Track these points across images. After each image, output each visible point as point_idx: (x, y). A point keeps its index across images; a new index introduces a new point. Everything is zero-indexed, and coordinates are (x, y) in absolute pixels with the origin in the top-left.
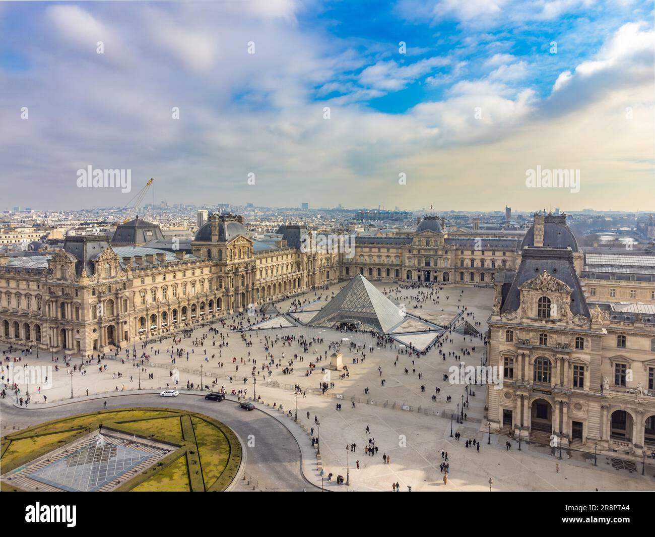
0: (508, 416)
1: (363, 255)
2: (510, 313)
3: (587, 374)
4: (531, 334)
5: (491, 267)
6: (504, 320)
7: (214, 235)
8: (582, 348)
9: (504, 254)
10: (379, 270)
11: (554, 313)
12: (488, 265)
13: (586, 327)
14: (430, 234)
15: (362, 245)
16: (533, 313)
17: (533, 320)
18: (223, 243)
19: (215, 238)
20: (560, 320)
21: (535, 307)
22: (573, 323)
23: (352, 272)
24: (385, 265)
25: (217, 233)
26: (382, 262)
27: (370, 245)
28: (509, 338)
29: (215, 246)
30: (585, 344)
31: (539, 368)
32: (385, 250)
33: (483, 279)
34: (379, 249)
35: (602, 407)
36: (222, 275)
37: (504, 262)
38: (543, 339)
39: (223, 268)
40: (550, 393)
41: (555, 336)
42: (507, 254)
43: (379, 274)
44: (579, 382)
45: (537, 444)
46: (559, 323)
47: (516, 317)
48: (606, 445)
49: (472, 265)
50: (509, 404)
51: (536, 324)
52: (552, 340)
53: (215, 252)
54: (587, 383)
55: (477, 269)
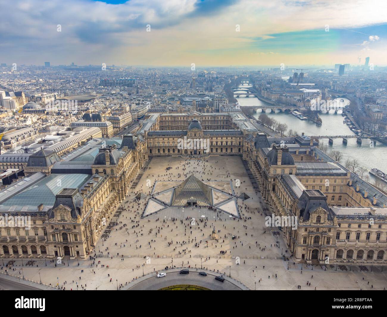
0: (303, 256)
1: (159, 142)
2: (306, 222)
3: (331, 240)
4: (314, 228)
5: (225, 145)
6: (304, 224)
7: (107, 161)
8: (330, 231)
9: (232, 138)
10: (169, 149)
11: (322, 221)
12: (224, 144)
13: (332, 224)
14: (197, 130)
15: (158, 137)
16: (315, 221)
17: (315, 223)
18: (114, 166)
19: (108, 163)
20: (324, 223)
21: (316, 219)
22: (328, 223)
23: (154, 152)
24: (172, 147)
25: (109, 160)
26: (170, 145)
27: (163, 137)
28: (306, 230)
29: (109, 167)
30: (331, 230)
31: (315, 239)
32: (172, 139)
33: (222, 151)
34: (168, 138)
35: (335, 249)
36: (115, 183)
37: (232, 142)
38: (318, 230)
39: (114, 179)
40: (318, 247)
41: (322, 229)
42: (233, 138)
43: (169, 152)
44: (328, 242)
45: (315, 265)
46: (324, 224)
47: (308, 223)
48: (335, 261)
49: (217, 144)
50: (304, 252)
51: (316, 225)
52: (320, 230)
53: (108, 171)
54: (331, 242)
55: (219, 146)
